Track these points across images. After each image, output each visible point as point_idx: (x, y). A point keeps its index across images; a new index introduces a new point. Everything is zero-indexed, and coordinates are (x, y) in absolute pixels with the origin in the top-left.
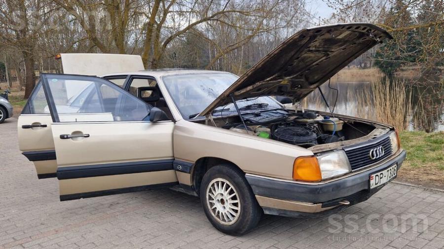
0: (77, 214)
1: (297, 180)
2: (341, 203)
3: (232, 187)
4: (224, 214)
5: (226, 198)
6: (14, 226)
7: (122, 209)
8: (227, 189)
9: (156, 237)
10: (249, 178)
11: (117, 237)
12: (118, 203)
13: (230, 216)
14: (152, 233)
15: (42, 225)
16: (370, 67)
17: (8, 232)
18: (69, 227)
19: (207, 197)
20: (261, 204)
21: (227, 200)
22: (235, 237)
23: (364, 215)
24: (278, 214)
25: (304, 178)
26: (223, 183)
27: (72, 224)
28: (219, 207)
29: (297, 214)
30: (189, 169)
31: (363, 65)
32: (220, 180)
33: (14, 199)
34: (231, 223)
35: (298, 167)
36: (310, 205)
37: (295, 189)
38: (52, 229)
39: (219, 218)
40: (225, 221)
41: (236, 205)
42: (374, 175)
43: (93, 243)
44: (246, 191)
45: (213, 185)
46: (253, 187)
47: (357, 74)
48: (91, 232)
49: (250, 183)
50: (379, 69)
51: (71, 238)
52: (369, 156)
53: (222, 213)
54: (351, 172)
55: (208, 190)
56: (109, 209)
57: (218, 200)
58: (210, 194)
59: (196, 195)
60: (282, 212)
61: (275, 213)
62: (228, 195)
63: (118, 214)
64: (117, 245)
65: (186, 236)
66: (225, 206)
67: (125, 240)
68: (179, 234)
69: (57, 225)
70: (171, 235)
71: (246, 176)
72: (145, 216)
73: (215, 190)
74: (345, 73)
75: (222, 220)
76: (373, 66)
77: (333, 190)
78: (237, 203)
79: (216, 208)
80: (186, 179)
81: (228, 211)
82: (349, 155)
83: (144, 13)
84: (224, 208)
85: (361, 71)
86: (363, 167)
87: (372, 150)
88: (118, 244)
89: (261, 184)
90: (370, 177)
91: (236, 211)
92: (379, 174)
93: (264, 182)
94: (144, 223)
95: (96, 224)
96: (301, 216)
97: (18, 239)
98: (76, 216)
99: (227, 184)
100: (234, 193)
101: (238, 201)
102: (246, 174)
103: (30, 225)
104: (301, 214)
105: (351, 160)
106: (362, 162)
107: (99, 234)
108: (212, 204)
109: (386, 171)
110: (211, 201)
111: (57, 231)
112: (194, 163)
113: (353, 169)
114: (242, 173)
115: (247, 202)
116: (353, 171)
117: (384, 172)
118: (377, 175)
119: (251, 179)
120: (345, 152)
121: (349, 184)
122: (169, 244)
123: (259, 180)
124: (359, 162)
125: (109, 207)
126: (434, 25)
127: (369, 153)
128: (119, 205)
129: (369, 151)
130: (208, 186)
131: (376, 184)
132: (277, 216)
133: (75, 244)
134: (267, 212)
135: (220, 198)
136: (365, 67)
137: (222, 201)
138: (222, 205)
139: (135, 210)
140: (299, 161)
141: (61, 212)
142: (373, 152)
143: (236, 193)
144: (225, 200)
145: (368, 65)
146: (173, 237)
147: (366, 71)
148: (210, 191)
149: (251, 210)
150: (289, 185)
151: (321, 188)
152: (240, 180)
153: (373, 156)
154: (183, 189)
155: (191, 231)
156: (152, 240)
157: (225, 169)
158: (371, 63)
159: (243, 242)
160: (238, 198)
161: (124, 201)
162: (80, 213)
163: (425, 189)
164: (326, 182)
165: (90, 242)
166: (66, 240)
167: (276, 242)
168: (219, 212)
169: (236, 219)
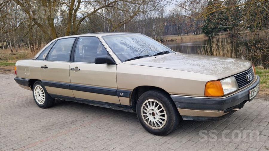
0: (51, 130)
1: (207, 97)
2: (234, 109)
3: (160, 104)
4: (155, 122)
5: (156, 111)
6: (10, 140)
7: (81, 124)
8: (156, 106)
9: (110, 140)
10: (173, 98)
11: (85, 142)
12: (76, 121)
13: (159, 123)
14: (107, 138)
15: (30, 138)
16: (200, 34)
17: (7, 144)
18: (49, 138)
19: (142, 112)
20: (181, 114)
21: (157, 113)
22: (163, 137)
23: (237, 117)
24: (193, 120)
25: (212, 95)
26: (153, 102)
27: (50, 136)
28: (151, 118)
29: (207, 119)
30: (129, 95)
31: (195, 33)
32: (151, 100)
33: (4, 123)
34: (160, 128)
35: (208, 88)
36: (217, 112)
37: (207, 102)
38: (37, 140)
39: (151, 125)
40: (155, 127)
41: (163, 116)
42: (251, 91)
43: (69, 147)
44: (170, 106)
45: (146, 104)
46: (176, 103)
47: (193, 38)
48: (65, 140)
49: (174, 101)
50: (205, 35)
51: (53, 145)
52: (246, 79)
53: (153, 122)
54: (239, 90)
55: (142, 108)
56: (72, 125)
57: (150, 114)
58: (144, 110)
59: (132, 111)
60: (196, 118)
61: (191, 119)
62: (157, 110)
63: (79, 127)
64: (87, 148)
65: (130, 138)
66: (155, 117)
67: (90, 144)
68: (125, 137)
69: (40, 138)
70: (120, 138)
71: (171, 96)
72: (98, 128)
73: (147, 107)
74: (186, 38)
75: (153, 127)
76: (201, 33)
77: (231, 102)
78: (164, 115)
79: (149, 119)
80: (126, 101)
81: (157, 120)
82: (237, 79)
83: (65, 3)
84: (155, 118)
85: (195, 36)
86: (244, 86)
87: (247, 75)
88: (87, 146)
89: (183, 101)
90: (249, 92)
91: (163, 120)
92: (253, 90)
93: (185, 99)
94: (99, 132)
95: (67, 135)
96: (210, 119)
97: (16, 149)
98: (52, 131)
99: (156, 103)
100: (162, 108)
101: (165, 113)
102: (171, 95)
103: (21, 139)
104: (209, 118)
105: (238, 82)
106: (243, 83)
107: (71, 141)
108: (145, 117)
109: (256, 88)
110: (144, 115)
111: (41, 142)
112: (132, 90)
113: (239, 88)
114: (167, 95)
115: (171, 113)
116: (239, 89)
117: (255, 89)
118: (252, 91)
119: (176, 98)
120: (235, 77)
121: (240, 97)
122: (121, 144)
123: (181, 98)
124: (241, 83)
125: (71, 124)
126: (249, 4)
127: (246, 77)
128: (78, 122)
129: (246, 76)
130: (142, 105)
131: (252, 97)
132: (192, 121)
133: (57, 149)
134: (185, 119)
135: (151, 112)
136: (197, 34)
137: (153, 114)
138: (153, 117)
139: (90, 124)
140: (209, 84)
141: (40, 129)
142: (248, 76)
143: (163, 108)
144: (155, 113)
145: (199, 33)
146: (122, 139)
147: (198, 36)
148: (144, 108)
149: (174, 118)
150: (203, 100)
151: (225, 100)
152: (166, 99)
153: (248, 79)
154: (123, 108)
155: (132, 135)
156: (109, 142)
157: (154, 93)
158: (200, 32)
159: (169, 140)
160: (165, 111)
161: (80, 119)
162: (53, 128)
163: (265, 100)
164: (227, 97)
165: (67, 147)
166: (50, 147)
167: (190, 138)
168: (151, 121)
169: (163, 125)
